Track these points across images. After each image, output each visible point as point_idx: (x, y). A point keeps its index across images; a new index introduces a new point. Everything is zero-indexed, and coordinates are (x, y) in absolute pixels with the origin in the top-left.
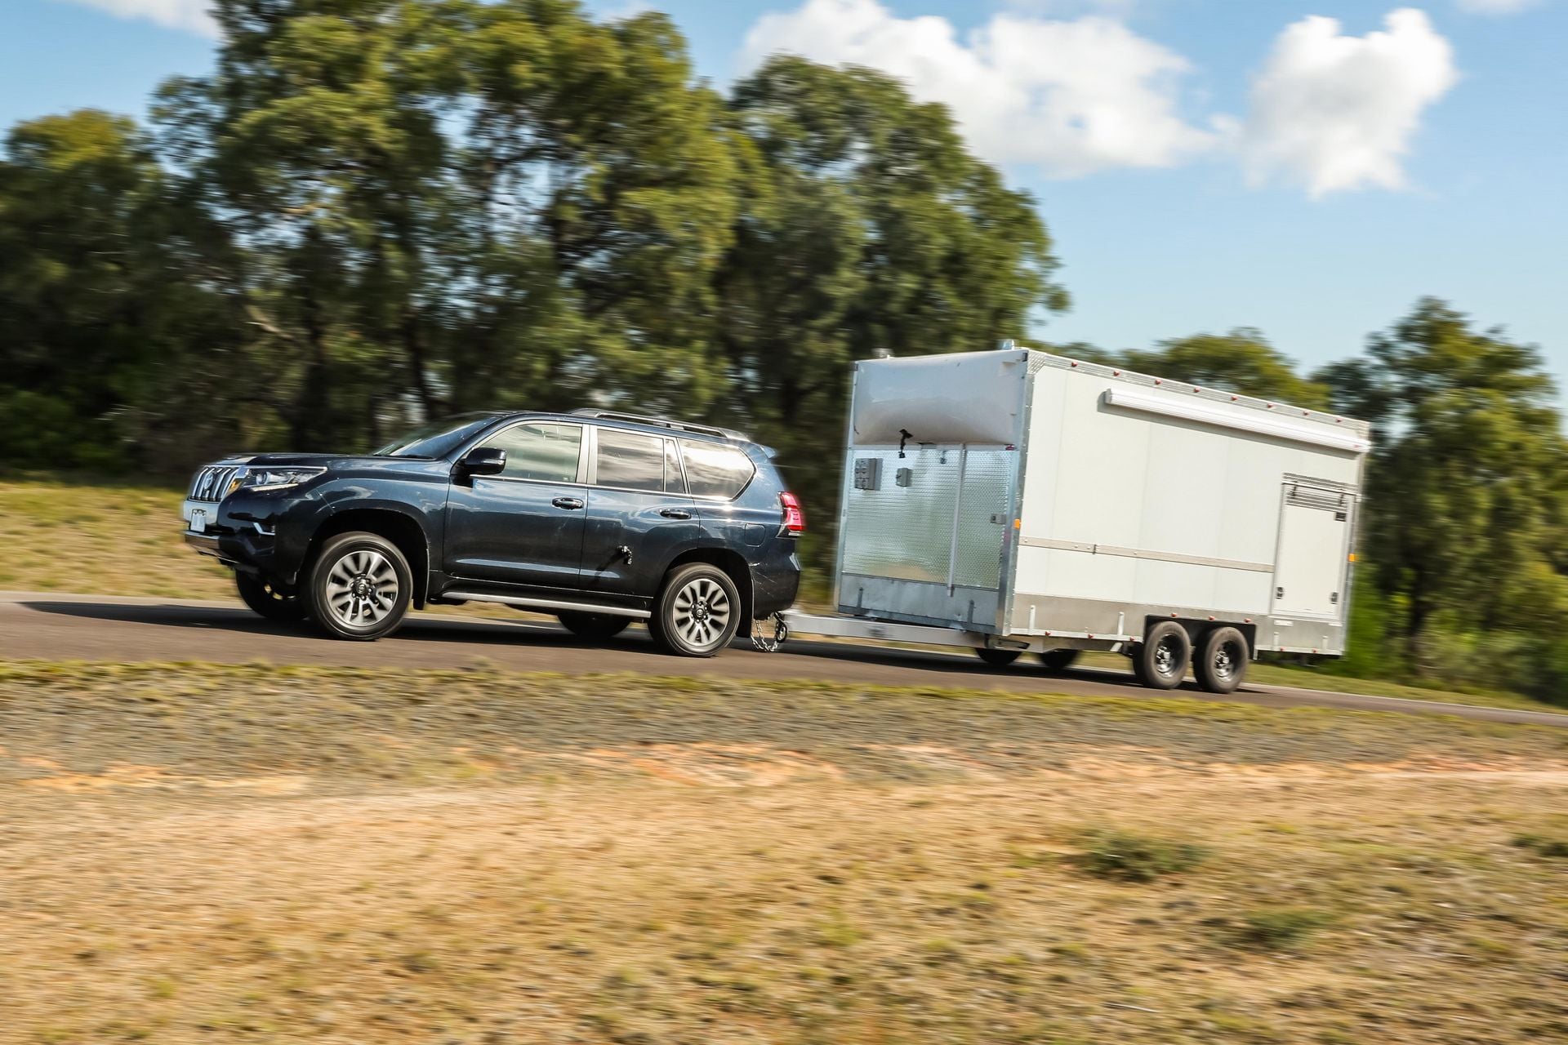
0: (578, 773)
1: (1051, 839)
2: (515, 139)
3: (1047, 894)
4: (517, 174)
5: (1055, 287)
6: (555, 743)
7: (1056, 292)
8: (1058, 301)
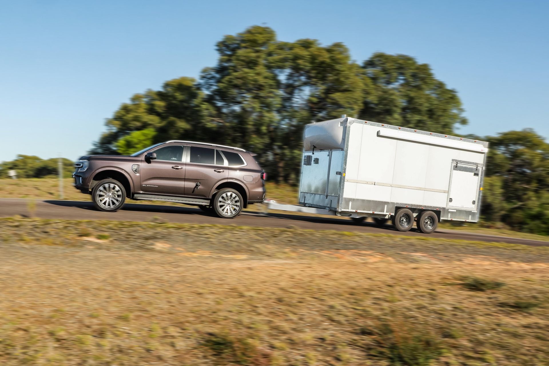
0: (319, 257)
1: (456, 279)
2: (300, 80)
3: (453, 293)
4: (301, 90)
5: (463, 117)
6: (312, 249)
7: (463, 119)
8: (464, 122)
